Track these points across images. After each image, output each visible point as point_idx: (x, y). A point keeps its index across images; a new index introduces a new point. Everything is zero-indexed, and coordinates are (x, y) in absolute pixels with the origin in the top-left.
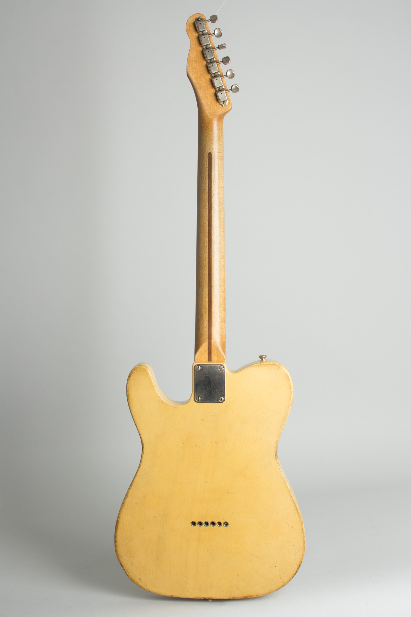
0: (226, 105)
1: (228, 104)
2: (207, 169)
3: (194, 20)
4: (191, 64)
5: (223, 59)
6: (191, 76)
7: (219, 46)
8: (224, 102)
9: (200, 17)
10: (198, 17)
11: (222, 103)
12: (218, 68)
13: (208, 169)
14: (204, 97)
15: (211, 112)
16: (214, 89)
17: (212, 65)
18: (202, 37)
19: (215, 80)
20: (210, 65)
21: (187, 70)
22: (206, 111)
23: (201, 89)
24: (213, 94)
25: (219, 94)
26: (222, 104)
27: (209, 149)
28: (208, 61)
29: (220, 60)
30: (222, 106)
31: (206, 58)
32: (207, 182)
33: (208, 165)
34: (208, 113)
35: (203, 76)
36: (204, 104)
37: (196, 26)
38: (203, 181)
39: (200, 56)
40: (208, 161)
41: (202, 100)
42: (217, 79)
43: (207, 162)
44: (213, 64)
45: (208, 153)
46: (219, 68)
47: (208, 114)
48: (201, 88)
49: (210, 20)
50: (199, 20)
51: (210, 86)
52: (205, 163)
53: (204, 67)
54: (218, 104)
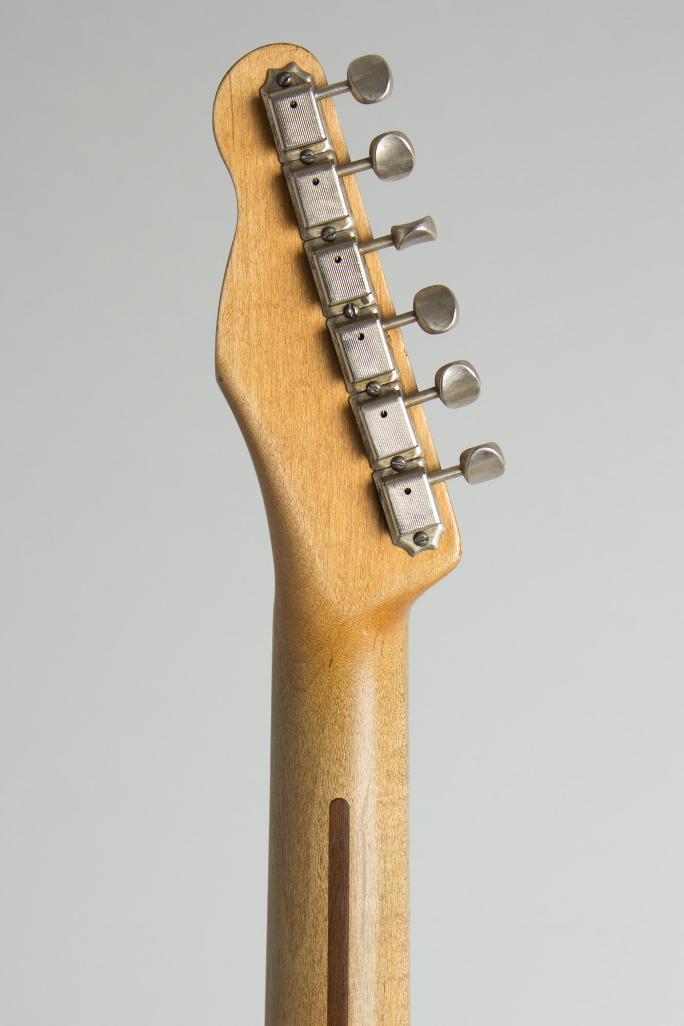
0: (432, 548)
1: (440, 541)
2: (325, 885)
3: (259, 82)
4: (242, 320)
5: (417, 299)
6: (239, 386)
7: (395, 229)
8: (419, 537)
9: (291, 65)
10: (278, 65)
11: (408, 540)
12: (390, 348)
13: (330, 888)
14: (314, 505)
15: (347, 586)
16: (364, 463)
17: (357, 333)
18: (306, 182)
19: (372, 417)
20: (347, 336)
21: (221, 351)
22: (320, 579)
23: (296, 460)
24: (360, 486)
25: (395, 493)
26: (411, 543)
27: (336, 777)
28: (337, 310)
29: (404, 306)
30: (411, 552)
31: (322, 294)
32: (325, 954)
33: (327, 864)
34: (330, 589)
35: (307, 389)
36: (311, 542)
37: (272, 114)
38: (298, 947)
39: (290, 279)
40: (326, 842)
41: (299, 518)
42: (384, 415)
43: (326, 850)
44: (364, 331)
45: (330, 799)
46: (393, 344)
47: (333, 595)
48: (293, 455)
49: (348, 85)
50: (285, 86)
51: (340, 442)
52: (313, 852)
53: (311, 340)
54: (387, 539)
